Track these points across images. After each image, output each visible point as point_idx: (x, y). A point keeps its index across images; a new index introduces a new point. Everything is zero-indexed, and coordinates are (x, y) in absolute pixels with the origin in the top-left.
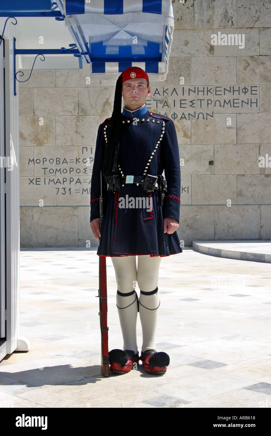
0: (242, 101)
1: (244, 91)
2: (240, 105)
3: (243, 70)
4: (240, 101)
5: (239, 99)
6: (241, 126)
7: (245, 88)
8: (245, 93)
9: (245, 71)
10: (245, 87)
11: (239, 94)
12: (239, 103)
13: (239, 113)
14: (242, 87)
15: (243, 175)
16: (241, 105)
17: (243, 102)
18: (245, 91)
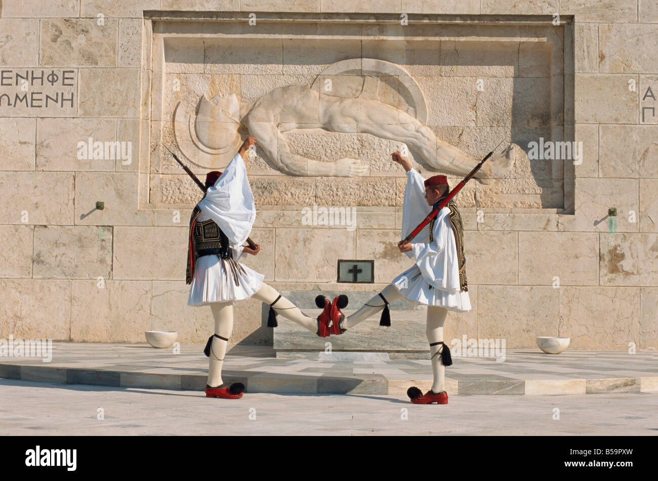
0: (47, 97)
1: (50, 78)
2: (43, 103)
3: (51, 43)
4: (43, 97)
5: (41, 93)
6: (43, 141)
7: (53, 74)
8: (53, 82)
9: (53, 44)
10: (53, 72)
11: (42, 84)
12: (41, 100)
13: (42, 118)
14: (48, 72)
15: (45, 226)
16: (45, 103)
17: (48, 99)
18: (53, 78)
